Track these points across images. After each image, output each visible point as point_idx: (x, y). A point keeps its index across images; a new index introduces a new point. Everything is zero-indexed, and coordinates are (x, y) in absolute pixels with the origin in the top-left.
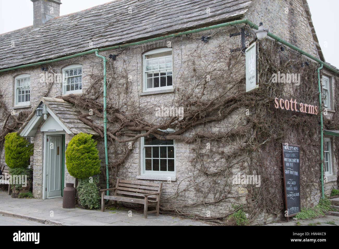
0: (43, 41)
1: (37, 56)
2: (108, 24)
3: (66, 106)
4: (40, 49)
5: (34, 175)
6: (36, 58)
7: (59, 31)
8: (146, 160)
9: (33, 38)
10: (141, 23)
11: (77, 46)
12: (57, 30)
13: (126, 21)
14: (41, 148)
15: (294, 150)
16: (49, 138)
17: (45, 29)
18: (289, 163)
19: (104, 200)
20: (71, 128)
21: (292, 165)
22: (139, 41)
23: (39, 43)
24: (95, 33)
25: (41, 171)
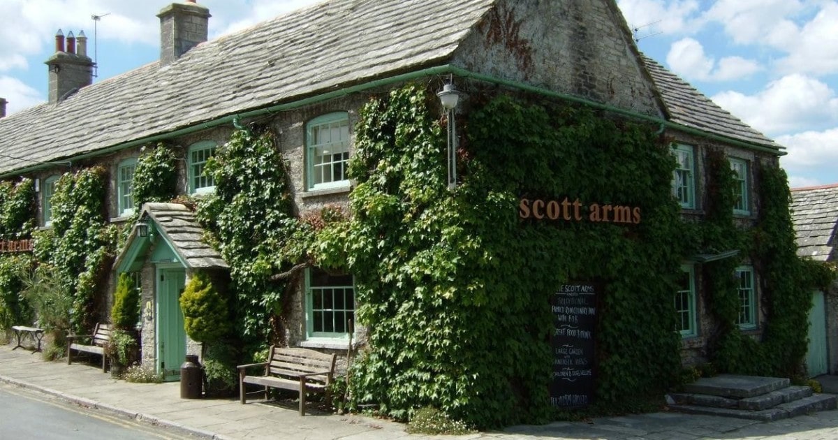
0: (169, 94)
1: (149, 126)
2: (268, 62)
3: (186, 218)
4: (160, 111)
5: (143, 339)
6: (149, 129)
7: (196, 73)
8: (314, 312)
9: (156, 87)
10: (313, 62)
11: (211, 106)
12: (193, 72)
13: (294, 57)
14: (151, 292)
15: (583, 292)
16: (164, 274)
17: (177, 69)
18: (568, 316)
19: (245, 384)
20: (188, 258)
21: (575, 319)
22: (299, 100)
23: (161, 98)
24: (243, 81)
25: (153, 334)
